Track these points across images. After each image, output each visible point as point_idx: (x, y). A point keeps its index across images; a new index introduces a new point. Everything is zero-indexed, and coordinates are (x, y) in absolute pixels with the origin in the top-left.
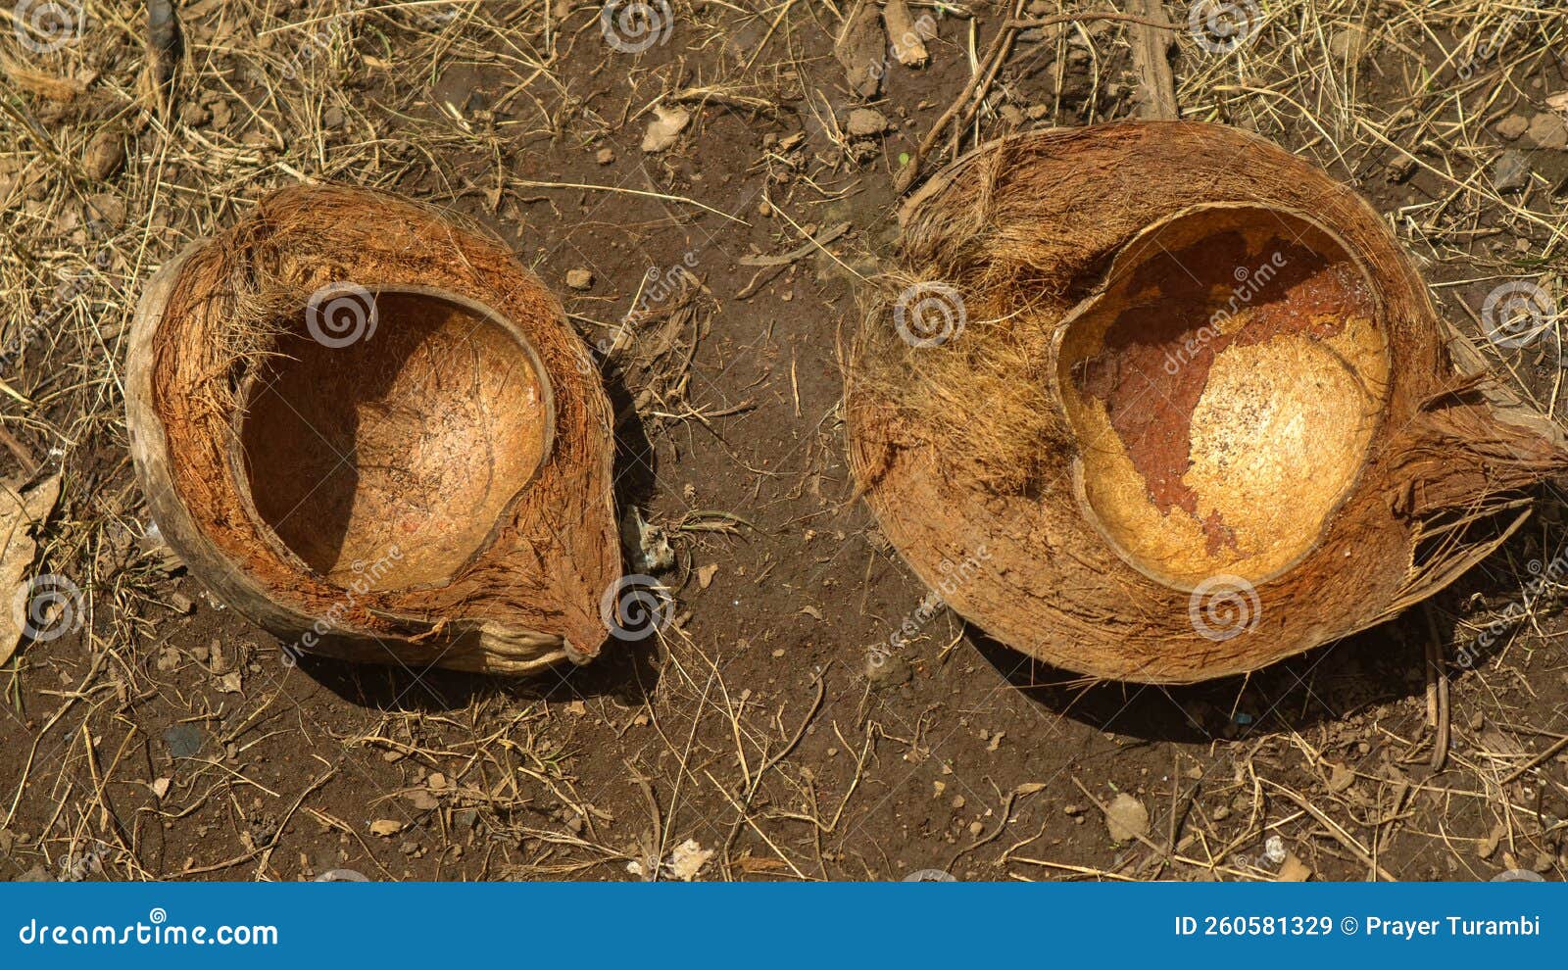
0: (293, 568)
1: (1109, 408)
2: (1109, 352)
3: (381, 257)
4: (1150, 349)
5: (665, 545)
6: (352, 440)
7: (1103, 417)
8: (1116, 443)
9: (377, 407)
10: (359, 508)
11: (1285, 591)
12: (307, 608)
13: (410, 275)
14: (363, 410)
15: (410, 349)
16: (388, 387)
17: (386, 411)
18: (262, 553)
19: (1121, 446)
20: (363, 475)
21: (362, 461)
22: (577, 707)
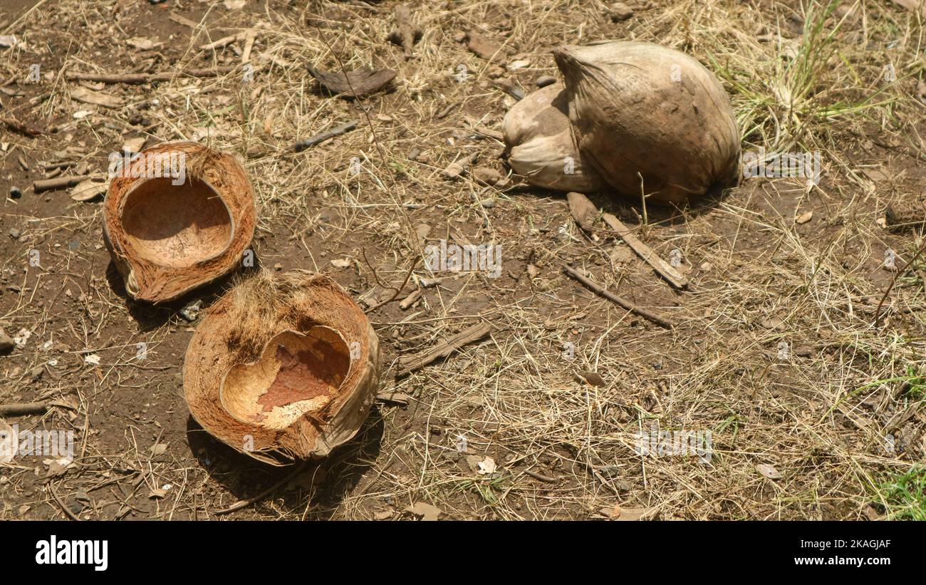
0: (118, 212)
1: (282, 370)
2: (297, 357)
3: (231, 193)
4: (309, 372)
5: (194, 315)
6: (183, 228)
7: (277, 369)
8: (273, 379)
9: (198, 229)
10: (164, 241)
11: (235, 423)
12: (108, 220)
13: (231, 203)
14: (193, 225)
15: (217, 224)
16: (204, 228)
17: (197, 233)
18: (117, 201)
19: (273, 381)
20: (175, 237)
21: (179, 235)
22: (131, 319)
